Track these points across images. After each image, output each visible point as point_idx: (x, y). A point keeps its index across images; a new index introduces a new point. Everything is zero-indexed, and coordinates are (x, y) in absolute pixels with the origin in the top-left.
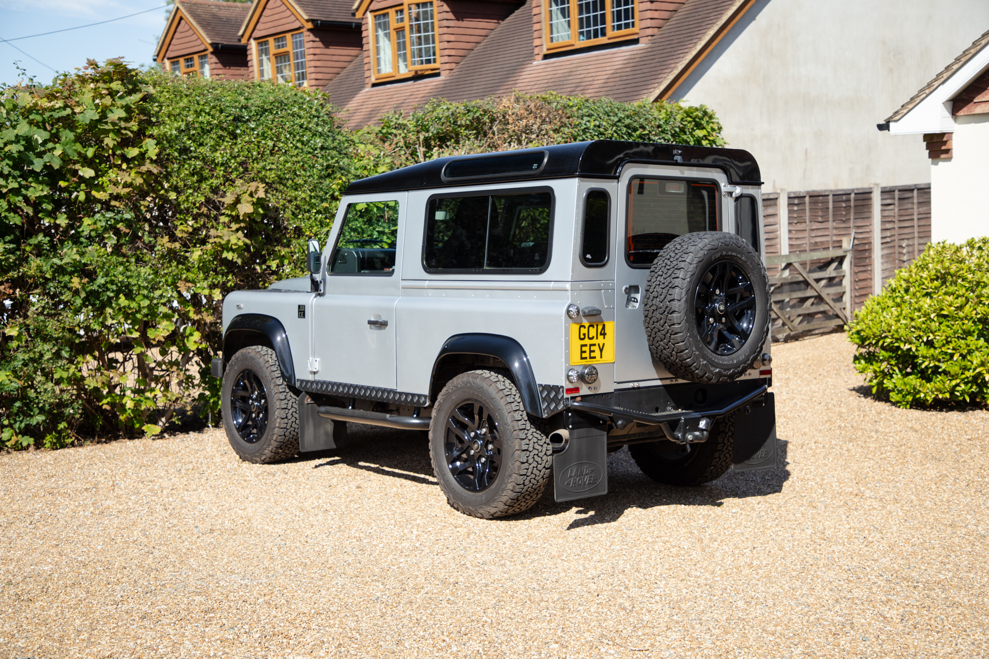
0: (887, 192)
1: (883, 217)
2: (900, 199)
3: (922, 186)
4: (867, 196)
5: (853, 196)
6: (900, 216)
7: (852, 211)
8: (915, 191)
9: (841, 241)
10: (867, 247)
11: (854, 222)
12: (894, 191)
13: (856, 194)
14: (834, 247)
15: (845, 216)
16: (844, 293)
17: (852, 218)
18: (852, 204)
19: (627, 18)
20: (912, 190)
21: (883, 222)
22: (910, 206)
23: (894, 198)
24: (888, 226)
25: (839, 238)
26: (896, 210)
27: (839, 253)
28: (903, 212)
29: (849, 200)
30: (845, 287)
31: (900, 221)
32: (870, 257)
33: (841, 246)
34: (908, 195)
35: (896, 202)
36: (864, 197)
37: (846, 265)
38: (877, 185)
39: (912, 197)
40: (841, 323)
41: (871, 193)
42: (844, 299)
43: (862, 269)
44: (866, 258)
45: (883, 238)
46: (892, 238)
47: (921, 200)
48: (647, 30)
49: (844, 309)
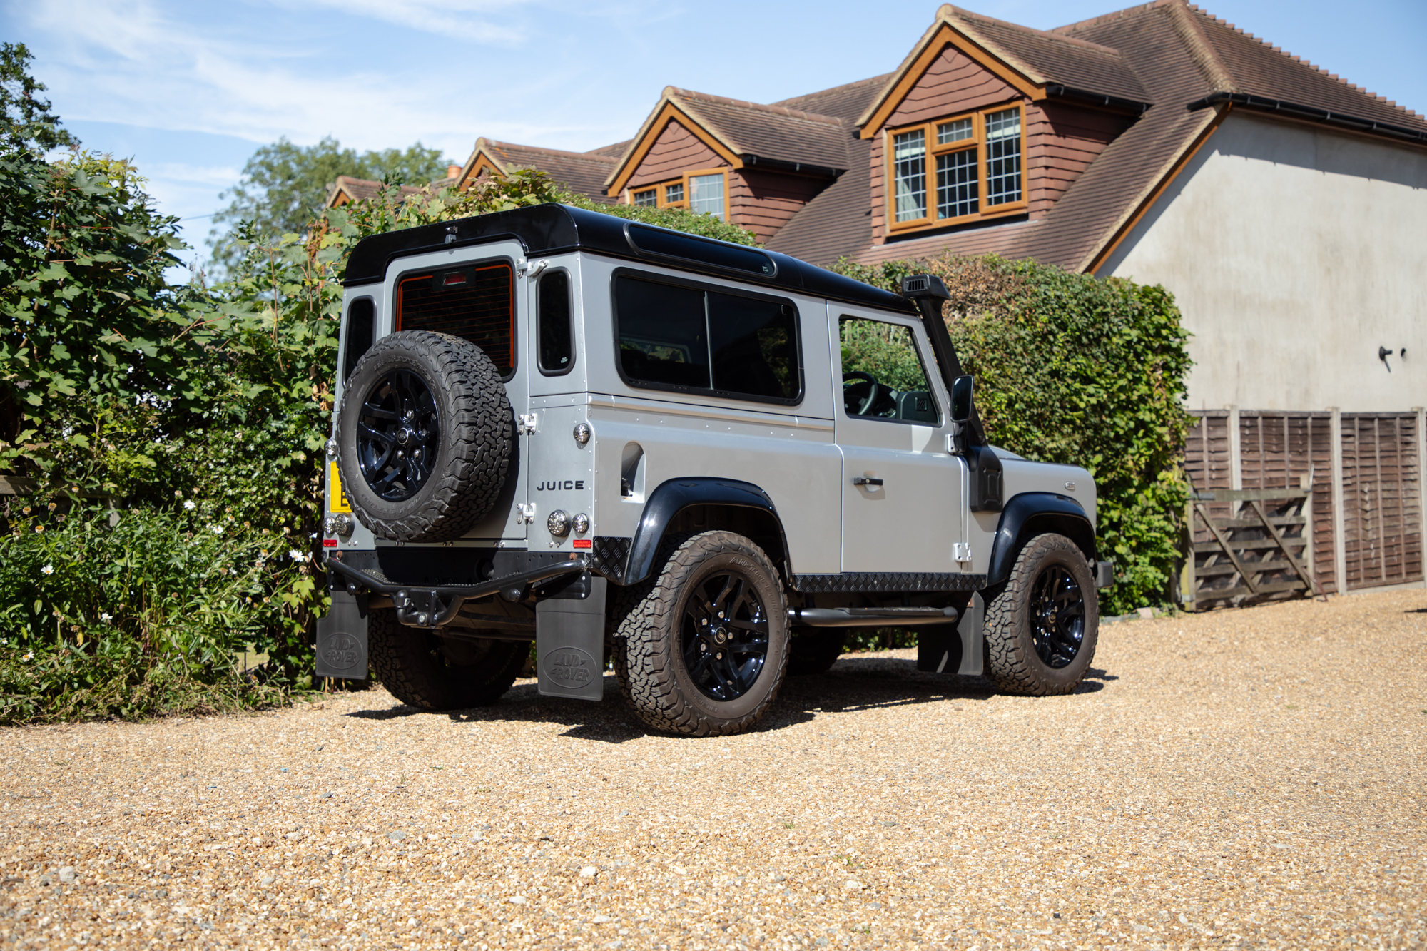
0: (1347, 419)
1: (1344, 451)
2: (1361, 430)
3: (1384, 416)
4: (1324, 422)
5: (1310, 421)
6: (1361, 451)
7: (1310, 441)
8: (1376, 422)
9: (1298, 479)
10: (1326, 489)
11: (1312, 456)
12: (1353, 419)
13: (1313, 419)
14: (1291, 486)
15: (1301, 446)
16: (1304, 547)
17: (1309, 449)
18: (1309, 431)
19: (1010, 188)
20: (1372, 420)
21: (1344, 458)
22: (1370, 440)
23: (1353, 428)
24: (1349, 463)
25: (1295, 475)
26: (1357, 443)
27: (1299, 494)
28: (1364, 447)
29: (1305, 427)
30: (1305, 539)
31: (1361, 458)
32: (1330, 503)
33: (1298, 486)
34: (1368, 425)
35: (1357, 433)
36: (1322, 421)
37: (1307, 511)
38: (1337, 409)
39: (1372, 429)
40: (1302, 586)
41: (1329, 418)
42: (1305, 555)
43: (1322, 517)
44: (1325, 503)
45: (1344, 478)
46: (1354, 480)
47: (1383, 434)
48: (1041, 203)
49: (1306, 567)
